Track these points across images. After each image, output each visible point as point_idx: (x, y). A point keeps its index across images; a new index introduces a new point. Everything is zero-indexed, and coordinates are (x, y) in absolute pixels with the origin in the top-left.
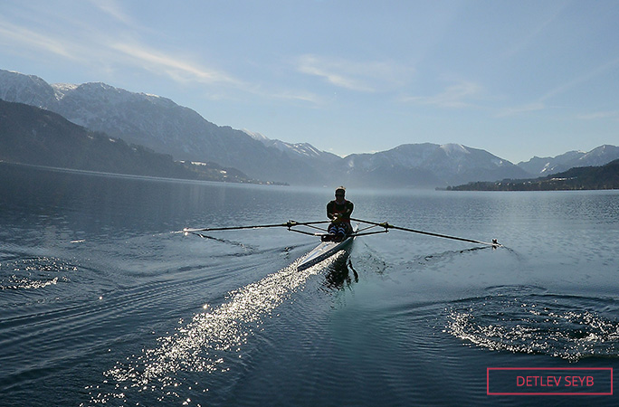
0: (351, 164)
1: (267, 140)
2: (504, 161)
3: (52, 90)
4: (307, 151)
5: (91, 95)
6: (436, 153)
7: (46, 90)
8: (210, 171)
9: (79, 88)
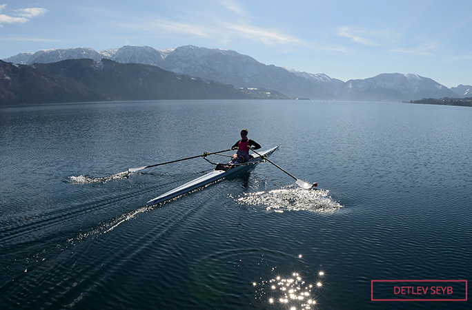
0: (350, 86)
1: (299, 73)
2: (442, 86)
3: (158, 53)
4: (323, 79)
5: (184, 54)
6: (402, 79)
7: (155, 53)
8: (260, 93)
9: (176, 50)
